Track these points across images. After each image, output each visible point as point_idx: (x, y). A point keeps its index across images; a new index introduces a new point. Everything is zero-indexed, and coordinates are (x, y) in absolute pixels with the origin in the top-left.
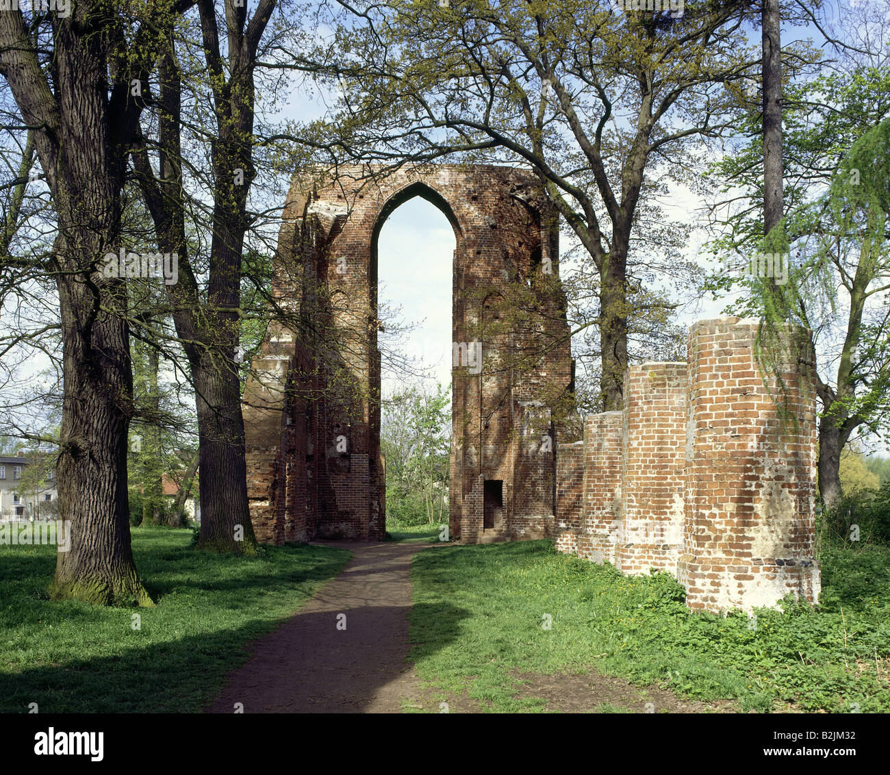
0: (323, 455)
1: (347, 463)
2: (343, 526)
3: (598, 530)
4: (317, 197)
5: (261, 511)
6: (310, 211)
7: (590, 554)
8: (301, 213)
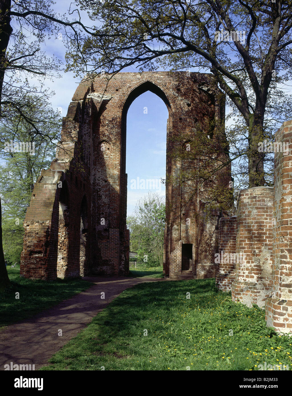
0: (95, 229)
1: (107, 233)
2: (105, 268)
3: (247, 279)
4: (93, 91)
5: (38, 260)
6: (88, 97)
7: (241, 298)
8: (82, 97)
